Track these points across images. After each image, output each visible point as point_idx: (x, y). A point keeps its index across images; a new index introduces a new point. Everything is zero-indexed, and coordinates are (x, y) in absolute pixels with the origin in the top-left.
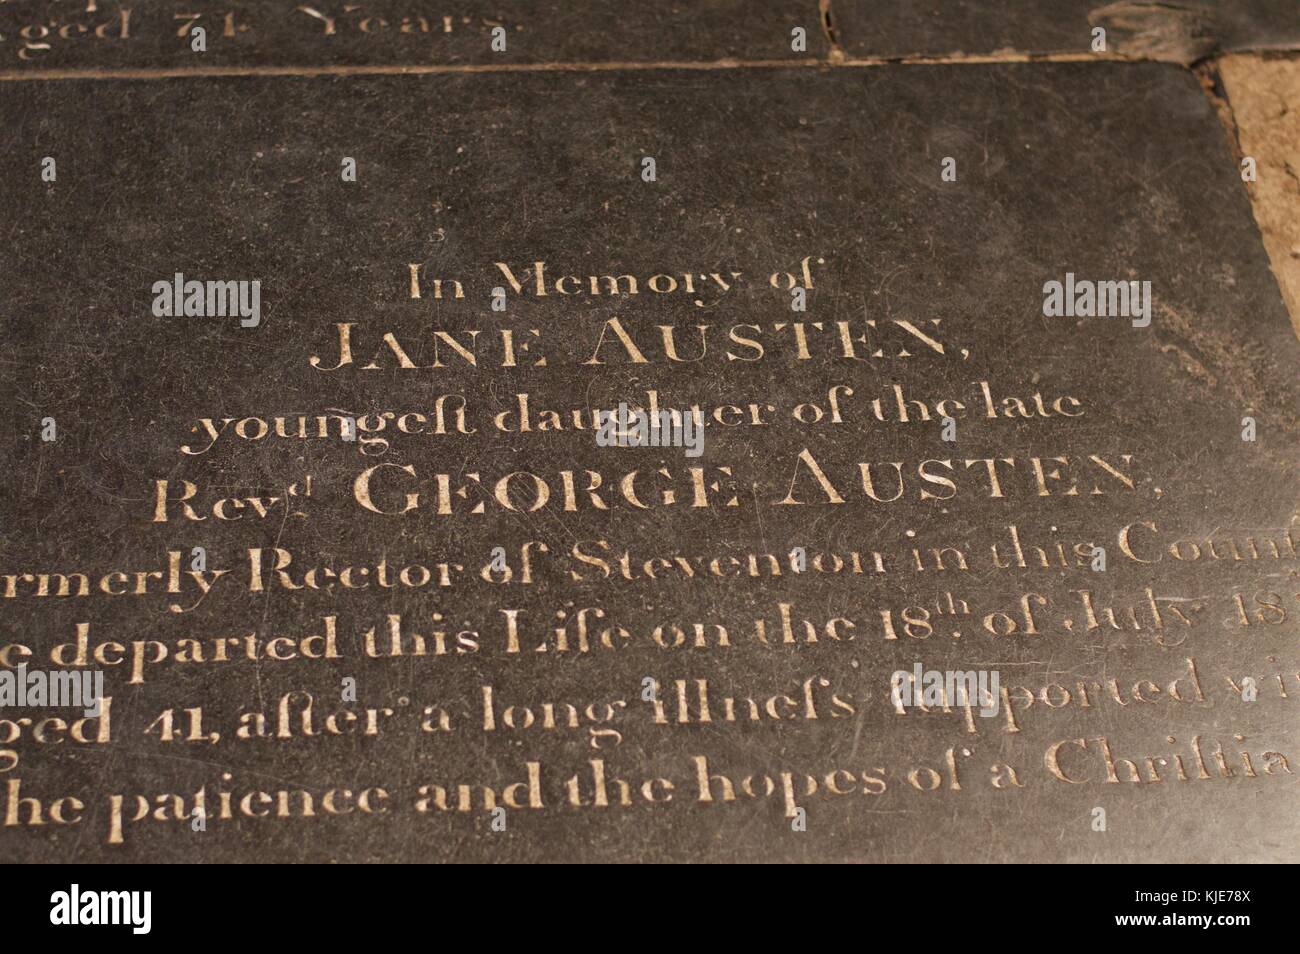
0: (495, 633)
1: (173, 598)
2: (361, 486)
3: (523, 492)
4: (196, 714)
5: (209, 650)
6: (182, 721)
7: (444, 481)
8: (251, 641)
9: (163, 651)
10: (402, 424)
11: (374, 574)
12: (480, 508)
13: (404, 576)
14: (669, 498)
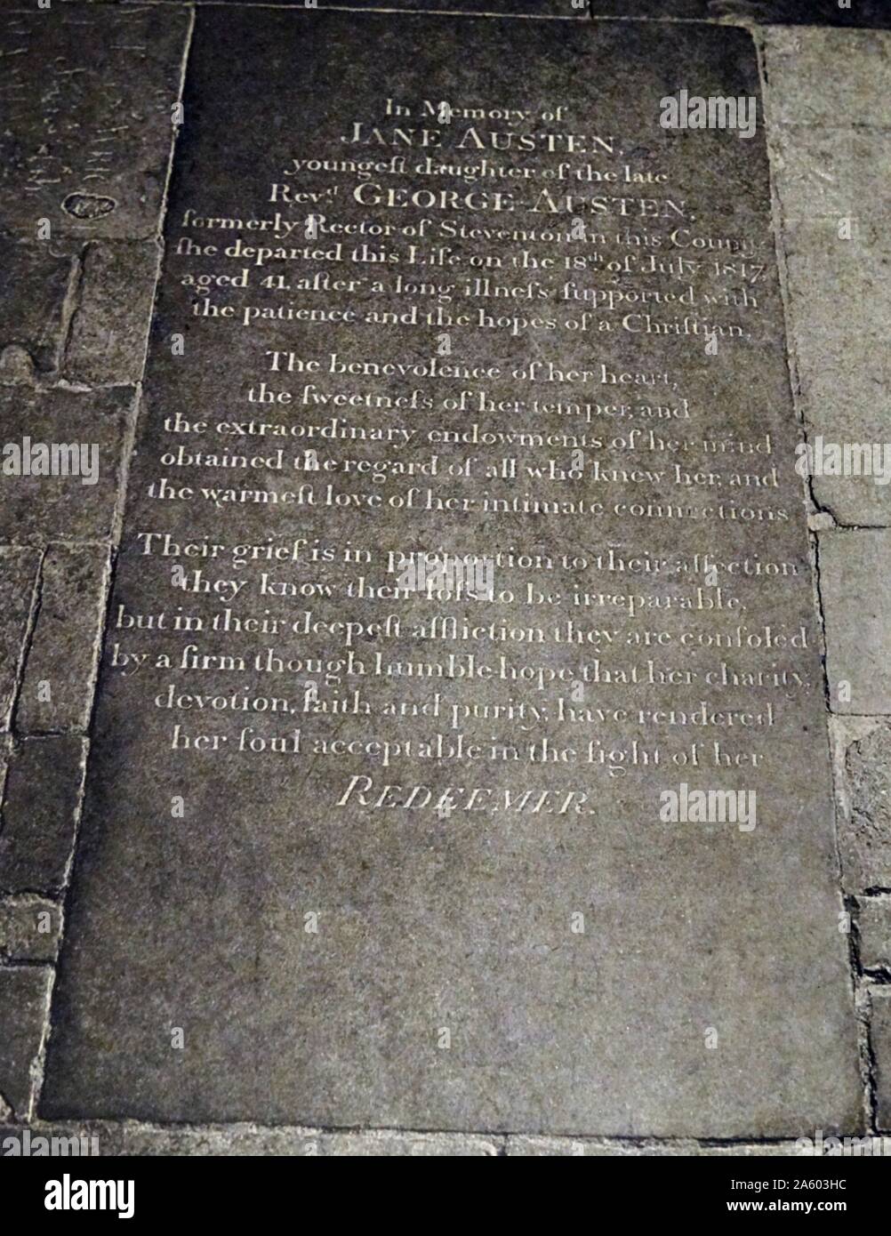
0: (404, 256)
1: (277, 232)
2: (357, 192)
3: (424, 199)
4: (281, 278)
5: (289, 253)
6: (276, 281)
7: (391, 192)
8: (306, 252)
9: (270, 254)
10: (377, 167)
11: (359, 229)
12: (405, 205)
13: (371, 230)
14: (485, 205)
